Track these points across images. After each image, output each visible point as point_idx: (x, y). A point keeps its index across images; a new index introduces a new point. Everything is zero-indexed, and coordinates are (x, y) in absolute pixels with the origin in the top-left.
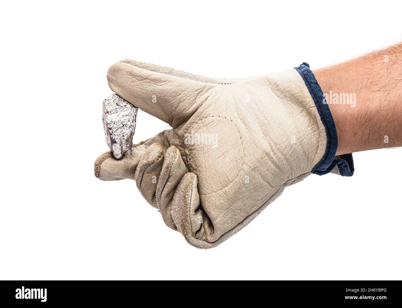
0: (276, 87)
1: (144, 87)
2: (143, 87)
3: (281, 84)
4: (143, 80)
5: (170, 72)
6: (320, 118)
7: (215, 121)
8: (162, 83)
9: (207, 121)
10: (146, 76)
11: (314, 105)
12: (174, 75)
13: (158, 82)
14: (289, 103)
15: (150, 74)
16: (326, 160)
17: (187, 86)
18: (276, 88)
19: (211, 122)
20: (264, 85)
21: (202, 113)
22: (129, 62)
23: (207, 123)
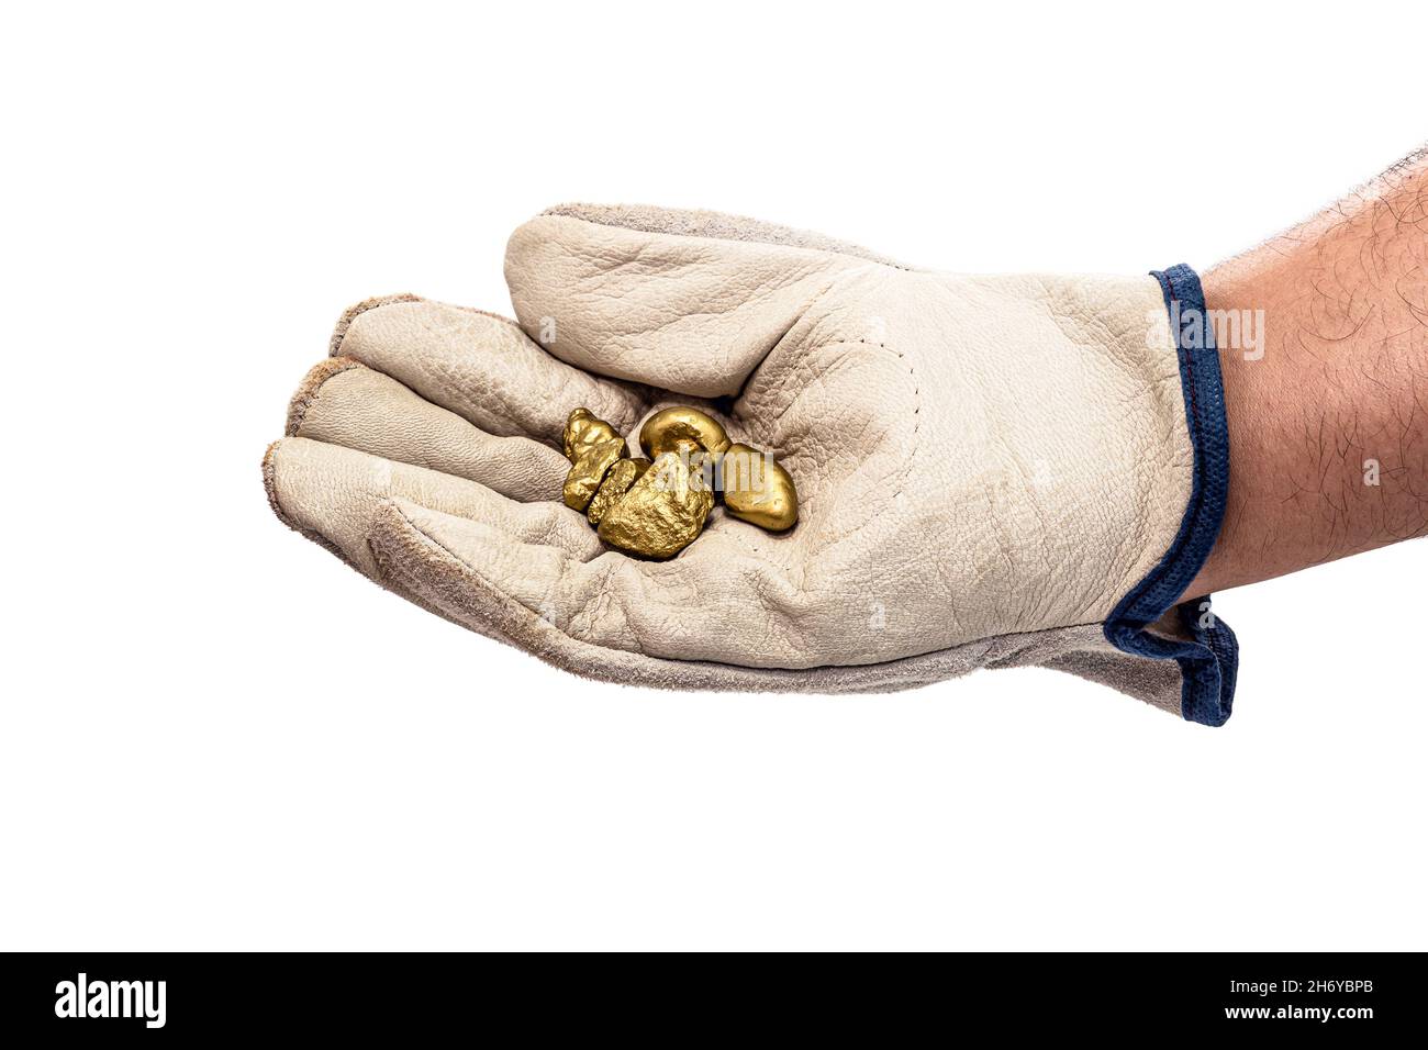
0: (1067, 304)
1: (624, 288)
2: (621, 289)
3: (1085, 294)
4: (620, 265)
5: (710, 226)
6: (1184, 415)
7: (846, 356)
8: (684, 269)
9: (821, 355)
10: (629, 252)
11: (1176, 369)
12: (722, 235)
13: (671, 267)
14: (1102, 360)
15: (640, 243)
16: (1172, 571)
17: (765, 268)
18: (1067, 309)
19: (834, 358)
20: (1027, 297)
21: (809, 331)
22: (565, 212)
23: (822, 363)
